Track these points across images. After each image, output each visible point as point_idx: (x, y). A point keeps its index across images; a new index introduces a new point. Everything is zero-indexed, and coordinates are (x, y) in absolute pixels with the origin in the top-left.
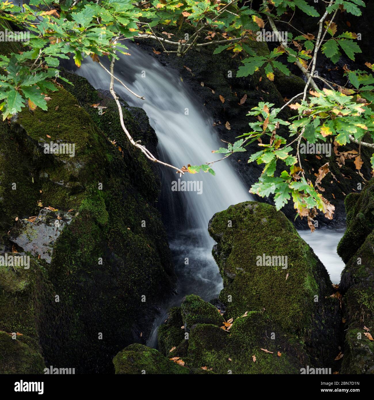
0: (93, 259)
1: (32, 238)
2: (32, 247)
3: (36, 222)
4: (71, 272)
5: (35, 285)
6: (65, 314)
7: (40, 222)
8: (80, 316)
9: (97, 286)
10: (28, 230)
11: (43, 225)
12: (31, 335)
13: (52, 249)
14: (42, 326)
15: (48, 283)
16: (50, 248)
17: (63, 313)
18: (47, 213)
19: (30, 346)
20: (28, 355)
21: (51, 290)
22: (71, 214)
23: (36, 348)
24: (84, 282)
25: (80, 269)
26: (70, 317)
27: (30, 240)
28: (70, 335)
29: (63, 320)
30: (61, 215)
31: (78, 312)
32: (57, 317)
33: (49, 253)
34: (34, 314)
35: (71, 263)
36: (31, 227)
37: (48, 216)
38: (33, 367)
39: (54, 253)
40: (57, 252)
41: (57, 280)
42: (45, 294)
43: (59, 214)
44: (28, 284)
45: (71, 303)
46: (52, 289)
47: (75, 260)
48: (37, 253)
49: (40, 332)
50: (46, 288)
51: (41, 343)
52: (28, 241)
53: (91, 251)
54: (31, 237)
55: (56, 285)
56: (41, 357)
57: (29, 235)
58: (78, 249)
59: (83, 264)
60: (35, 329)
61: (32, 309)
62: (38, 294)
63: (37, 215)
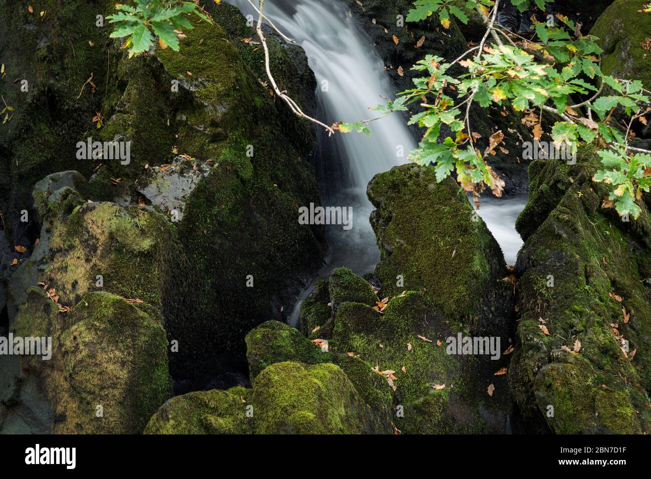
0: (232, 218)
1: (163, 190)
2: (162, 200)
3: (168, 171)
4: (205, 232)
5: (161, 245)
6: (195, 280)
7: (173, 172)
8: (212, 283)
9: (234, 250)
10: (158, 180)
11: (176, 175)
12: (153, 303)
13: (184, 203)
14: (166, 293)
15: (177, 243)
16: (183, 203)
17: (192, 278)
18: (181, 161)
19: (150, 315)
20: (147, 326)
21: (180, 251)
22: (210, 165)
23: (157, 318)
24: (220, 244)
25: (215, 229)
26: (200, 284)
27: (160, 192)
28: (199, 304)
29: (192, 287)
30: (198, 165)
31: (210, 278)
32: (185, 283)
33: (181, 209)
34: (158, 279)
35: (206, 222)
36: (163, 177)
37: (183, 166)
38: (152, 340)
39: (186, 209)
40: (190, 207)
41: (187, 240)
42: (172, 256)
43: (196, 163)
44: (153, 243)
45: (203, 267)
46: (182, 250)
47: (211, 218)
48: (167, 208)
49: (164, 299)
50: (174, 249)
51: (164, 312)
52: (157, 193)
53: (230, 209)
54: (162, 188)
55: (186, 246)
56: (162, 329)
57: (159, 186)
58: (215, 205)
59: (220, 224)
60: (157, 296)
61: (156, 273)
62: (164, 256)
63: (170, 163)
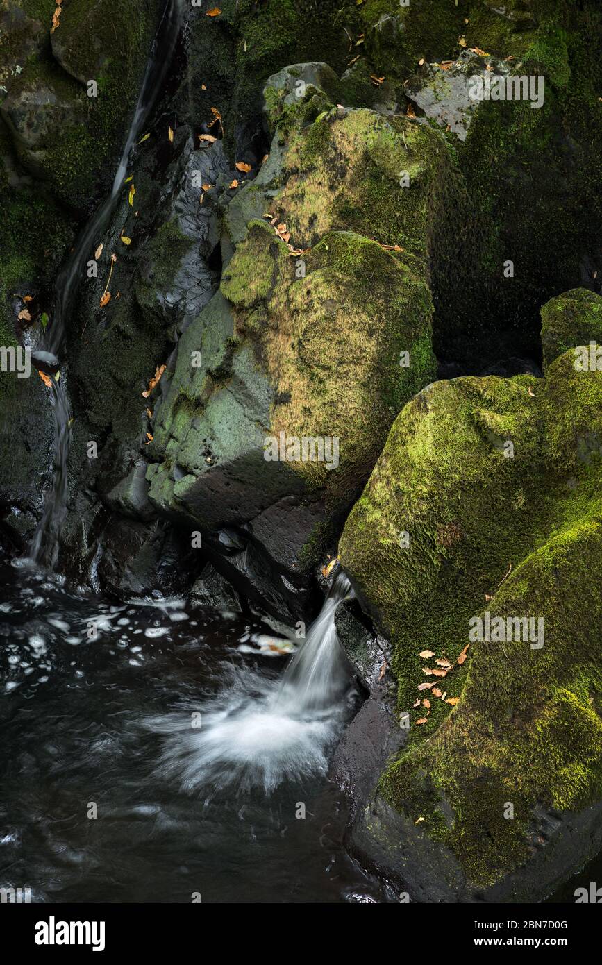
0: (535, 142)
1: (441, 97)
2: (439, 111)
3: (451, 70)
4: (496, 159)
5: (434, 173)
6: (477, 226)
7: (458, 72)
8: (500, 232)
9: (534, 188)
10: (436, 83)
11: (462, 76)
12: (417, 252)
13: (470, 117)
14: (436, 241)
15: (456, 172)
16: (468, 117)
17: (473, 223)
18: (471, 57)
19: (412, 269)
20: (407, 284)
21: (459, 184)
22: (510, 64)
23: (422, 273)
24: (516, 178)
25: (510, 156)
26: (484, 232)
27: (437, 100)
28: (480, 260)
29: (473, 235)
30: (494, 65)
31: (498, 225)
32: (462, 230)
33: (465, 124)
34: (427, 220)
35: (498, 145)
36: (443, 78)
37: (473, 64)
38: (412, 304)
39: (472, 125)
40: (477, 123)
41: (471, 169)
42: (448, 189)
43: (490, 61)
44: (423, 170)
45: (488, 209)
46: (462, 183)
47: (505, 140)
48: (445, 122)
49: (433, 249)
50: (452, 180)
51: (431, 267)
52: (433, 101)
53: (534, 129)
54: (440, 94)
55: (468, 177)
56: (428, 289)
57: (438, 90)
58: (513, 122)
59: (518, 149)
60: (424, 243)
61: (424, 211)
62: (437, 188)
63: (455, 59)
